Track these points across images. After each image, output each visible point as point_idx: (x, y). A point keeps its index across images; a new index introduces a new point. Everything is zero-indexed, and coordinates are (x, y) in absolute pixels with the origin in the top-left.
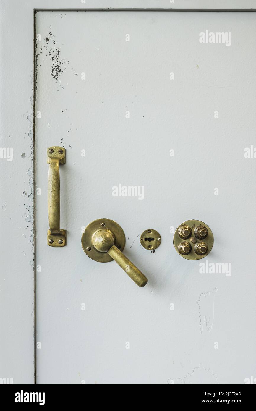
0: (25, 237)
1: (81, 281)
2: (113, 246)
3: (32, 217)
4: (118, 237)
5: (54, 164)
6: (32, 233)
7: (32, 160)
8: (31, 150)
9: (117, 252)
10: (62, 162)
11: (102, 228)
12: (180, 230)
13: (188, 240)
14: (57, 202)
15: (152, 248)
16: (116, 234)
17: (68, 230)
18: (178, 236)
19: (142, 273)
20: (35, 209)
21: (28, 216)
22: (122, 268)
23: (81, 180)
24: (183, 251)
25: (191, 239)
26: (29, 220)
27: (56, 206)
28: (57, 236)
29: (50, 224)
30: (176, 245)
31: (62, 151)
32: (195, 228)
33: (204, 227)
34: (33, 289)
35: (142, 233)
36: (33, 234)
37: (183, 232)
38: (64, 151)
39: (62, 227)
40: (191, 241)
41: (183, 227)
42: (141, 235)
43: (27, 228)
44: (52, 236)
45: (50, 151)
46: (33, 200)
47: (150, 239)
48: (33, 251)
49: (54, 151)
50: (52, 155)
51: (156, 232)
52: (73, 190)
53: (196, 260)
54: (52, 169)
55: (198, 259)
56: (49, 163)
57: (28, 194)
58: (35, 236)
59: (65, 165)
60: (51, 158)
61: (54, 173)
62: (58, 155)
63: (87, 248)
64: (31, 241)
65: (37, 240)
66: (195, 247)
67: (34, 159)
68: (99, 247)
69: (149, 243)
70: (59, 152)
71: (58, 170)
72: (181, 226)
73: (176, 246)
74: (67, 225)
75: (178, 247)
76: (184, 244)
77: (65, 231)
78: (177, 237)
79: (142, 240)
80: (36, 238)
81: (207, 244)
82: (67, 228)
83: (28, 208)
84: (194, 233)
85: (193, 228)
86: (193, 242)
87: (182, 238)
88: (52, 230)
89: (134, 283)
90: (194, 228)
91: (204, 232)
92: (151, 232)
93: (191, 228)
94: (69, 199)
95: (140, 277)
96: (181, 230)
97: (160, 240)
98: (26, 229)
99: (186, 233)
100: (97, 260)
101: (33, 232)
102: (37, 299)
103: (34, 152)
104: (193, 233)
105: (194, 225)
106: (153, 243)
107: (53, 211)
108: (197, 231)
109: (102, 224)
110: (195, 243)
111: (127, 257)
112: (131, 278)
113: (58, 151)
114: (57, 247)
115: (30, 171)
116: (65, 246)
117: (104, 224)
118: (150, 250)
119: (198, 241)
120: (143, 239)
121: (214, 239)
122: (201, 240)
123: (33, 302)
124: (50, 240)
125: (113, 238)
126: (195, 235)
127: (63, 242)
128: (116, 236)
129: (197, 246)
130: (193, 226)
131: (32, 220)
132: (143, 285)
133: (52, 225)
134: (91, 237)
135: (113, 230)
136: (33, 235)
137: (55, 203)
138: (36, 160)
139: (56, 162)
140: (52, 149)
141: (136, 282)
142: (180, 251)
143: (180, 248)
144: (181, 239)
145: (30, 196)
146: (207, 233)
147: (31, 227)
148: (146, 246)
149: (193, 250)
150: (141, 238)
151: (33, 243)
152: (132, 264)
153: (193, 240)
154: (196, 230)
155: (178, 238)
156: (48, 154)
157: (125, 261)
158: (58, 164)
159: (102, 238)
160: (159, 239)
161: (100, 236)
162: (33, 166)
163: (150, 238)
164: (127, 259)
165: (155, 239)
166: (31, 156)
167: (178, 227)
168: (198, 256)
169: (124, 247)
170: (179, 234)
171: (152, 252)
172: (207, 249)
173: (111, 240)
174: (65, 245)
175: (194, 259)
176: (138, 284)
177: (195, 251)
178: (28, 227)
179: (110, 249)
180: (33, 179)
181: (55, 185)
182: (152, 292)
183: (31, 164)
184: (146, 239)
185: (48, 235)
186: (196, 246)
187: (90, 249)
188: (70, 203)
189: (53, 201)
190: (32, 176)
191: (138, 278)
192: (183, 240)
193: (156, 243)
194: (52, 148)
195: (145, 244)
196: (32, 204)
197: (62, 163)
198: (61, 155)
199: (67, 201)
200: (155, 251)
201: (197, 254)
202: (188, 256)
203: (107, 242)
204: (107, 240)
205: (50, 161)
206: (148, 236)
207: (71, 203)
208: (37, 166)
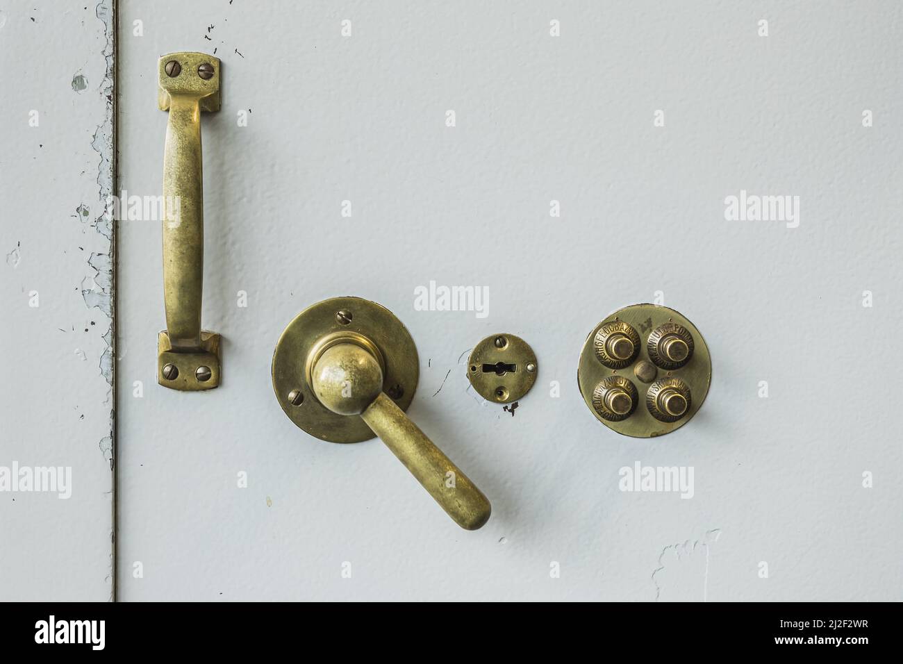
0: (83, 358)
1: (269, 502)
2: (380, 397)
3: (108, 290)
4: (396, 360)
5: (184, 117)
6: (105, 345)
7: (109, 97)
8: (105, 64)
9: (392, 415)
10: (212, 107)
11: (342, 329)
12: (601, 337)
13: (627, 370)
14: (192, 247)
15: (506, 396)
16: (387, 350)
17: (228, 333)
18: (595, 359)
19: (473, 486)
20: (116, 264)
21: (94, 287)
22: (407, 467)
23: (273, 166)
24: (610, 410)
25: (638, 369)
26: (96, 300)
27: (190, 261)
28: (191, 356)
29: (171, 320)
30: (586, 385)
31: (211, 69)
32: (651, 331)
33: (682, 327)
34: (110, 531)
35: (474, 347)
36: (111, 349)
37: (613, 344)
38: (217, 70)
39: (207, 325)
40: (638, 376)
41: (612, 329)
42: (470, 354)
43: (89, 327)
44: (174, 355)
45: (169, 67)
46: (109, 233)
47: (501, 368)
48: (110, 406)
49: (184, 67)
50: (177, 83)
51: (523, 342)
52: (245, 200)
53: (652, 437)
54: (176, 135)
55: (657, 435)
56: (168, 110)
57: (95, 213)
58: (116, 355)
59: (220, 116)
60: (175, 93)
61: (183, 148)
62: (196, 84)
63: (292, 395)
64: (104, 372)
65: (122, 368)
66: (649, 393)
67: (116, 97)
68: (333, 400)
69: (497, 381)
70: (199, 70)
71: (198, 139)
72: (606, 324)
73: (586, 392)
74: (222, 318)
75: (593, 395)
76: (613, 384)
77: (218, 339)
78: (590, 362)
79: (474, 369)
80: (120, 359)
81: (691, 384)
82: (223, 328)
83: (94, 261)
84: (648, 349)
85: (643, 332)
86: (644, 377)
87: (608, 365)
88: (174, 338)
89: (447, 517)
90: (648, 330)
91: (681, 347)
92: (505, 345)
93: (639, 332)
94: (230, 229)
95: (469, 499)
96: (605, 340)
97: (535, 370)
98: (87, 330)
99: (621, 350)
100: (324, 436)
101: (110, 342)
102: (122, 562)
103: (116, 72)
104: (644, 350)
105: (649, 322)
106: (509, 379)
107: (180, 277)
108: (657, 341)
109: (341, 315)
110: (651, 381)
111: (425, 433)
112: (438, 500)
113: (194, 68)
114: (192, 389)
115: (99, 135)
116: (216, 387)
117: (349, 316)
118: (498, 402)
119: (660, 376)
120: (479, 366)
121: (713, 367)
122: (671, 371)
123: (109, 571)
124: (167, 369)
125: (380, 370)
126: (651, 355)
127: (209, 376)
128: (388, 358)
129: (658, 393)
130: (645, 325)
131: (108, 300)
132: (478, 523)
133: (176, 324)
134: (304, 360)
135: (378, 338)
136: (110, 352)
137: (187, 249)
138: (122, 100)
139: (191, 110)
140: (176, 63)
141: (455, 514)
142: (599, 407)
143: (600, 398)
144: (606, 368)
145: (100, 219)
146: (692, 347)
147: (105, 323)
148: (487, 391)
149: (643, 403)
150: (471, 362)
151: (110, 378)
152: (442, 454)
153: (643, 373)
154: (654, 338)
155: (595, 365)
156: (162, 78)
157: (419, 446)
158: (195, 117)
159: (345, 370)
160: (530, 367)
161: (339, 364)
162: (110, 118)
163: (500, 364)
164: (425, 438)
165: (519, 367)
166: (104, 86)
167: (595, 325)
168: (659, 425)
169: (414, 392)
170: (597, 350)
171: (505, 408)
172: (690, 401)
173: (375, 378)
174: (218, 384)
175: (644, 433)
176: (461, 521)
177: (650, 407)
178: (93, 323)
179: (368, 405)
180: (110, 164)
181: (186, 189)
182: (505, 541)
183: (103, 111)
184: (487, 368)
185: (162, 350)
186: (654, 391)
187: (300, 399)
188: (233, 244)
189: (178, 244)
190: (109, 154)
191: (460, 502)
192: (611, 373)
193: (521, 380)
194: (175, 57)
195: (483, 383)
196: (106, 246)
197: (210, 110)
198: (206, 82)
199: (225, 236)
200: (515, 406)
201: (657, 418)
202: (627, 423)
203: (360, 384)
204: (360, 377)
205: (168, 102)
206: (494, 357)
207: (237, 246)
208: (123, 119)
